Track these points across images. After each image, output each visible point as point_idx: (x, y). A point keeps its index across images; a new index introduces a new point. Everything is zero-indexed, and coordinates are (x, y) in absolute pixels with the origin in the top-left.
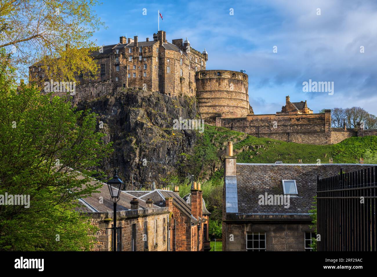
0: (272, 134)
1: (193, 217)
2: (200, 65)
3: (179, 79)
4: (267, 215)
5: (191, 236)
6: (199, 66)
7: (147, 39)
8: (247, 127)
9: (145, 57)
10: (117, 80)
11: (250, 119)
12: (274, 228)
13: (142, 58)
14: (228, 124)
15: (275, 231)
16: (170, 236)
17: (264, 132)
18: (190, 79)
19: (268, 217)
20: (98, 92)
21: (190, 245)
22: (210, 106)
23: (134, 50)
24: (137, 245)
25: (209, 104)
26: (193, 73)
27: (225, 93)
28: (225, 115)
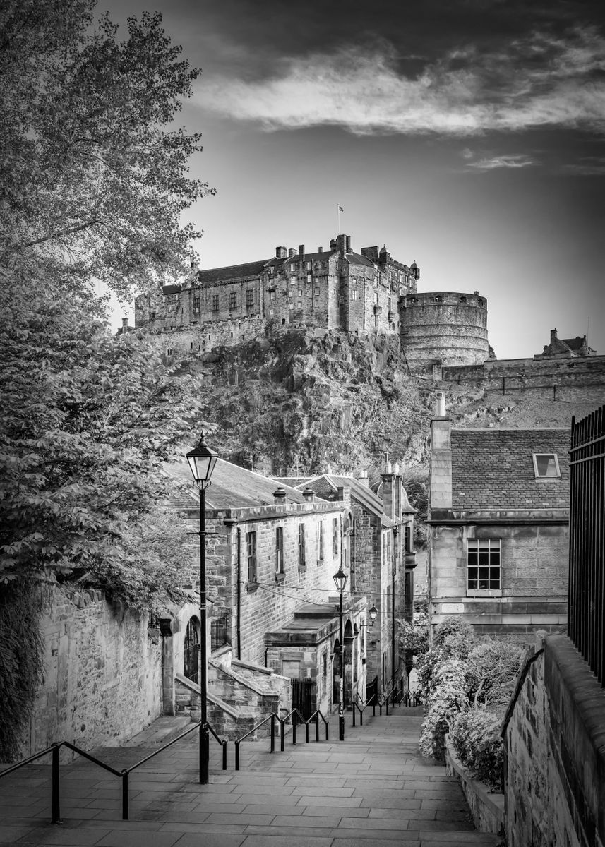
0: (527, 388)
1: (386, 517)
2: (407, 286)
3: (371, 309)
4: (503, 512)
5: (382, 546)
6: (406, 288)
7: (320, 249)
8: (485, 379)
9: (317, 277)
10: (272, 313)
11: (489, 366)
12: (517, 532)
13: (313, 277)
14: (453, 376)
15: (517, 537)
16: (347, 546)
17: (512, 387)
18: (390, 308)
19: (506, 515)
20: (242, 333)
21: (380, 559)
22: (423, 349)
23: (299, 266)
24: (285, 559)
25: (421, 346)
26: (395, 299)
27: (449, 328)
28: (448, 362)
